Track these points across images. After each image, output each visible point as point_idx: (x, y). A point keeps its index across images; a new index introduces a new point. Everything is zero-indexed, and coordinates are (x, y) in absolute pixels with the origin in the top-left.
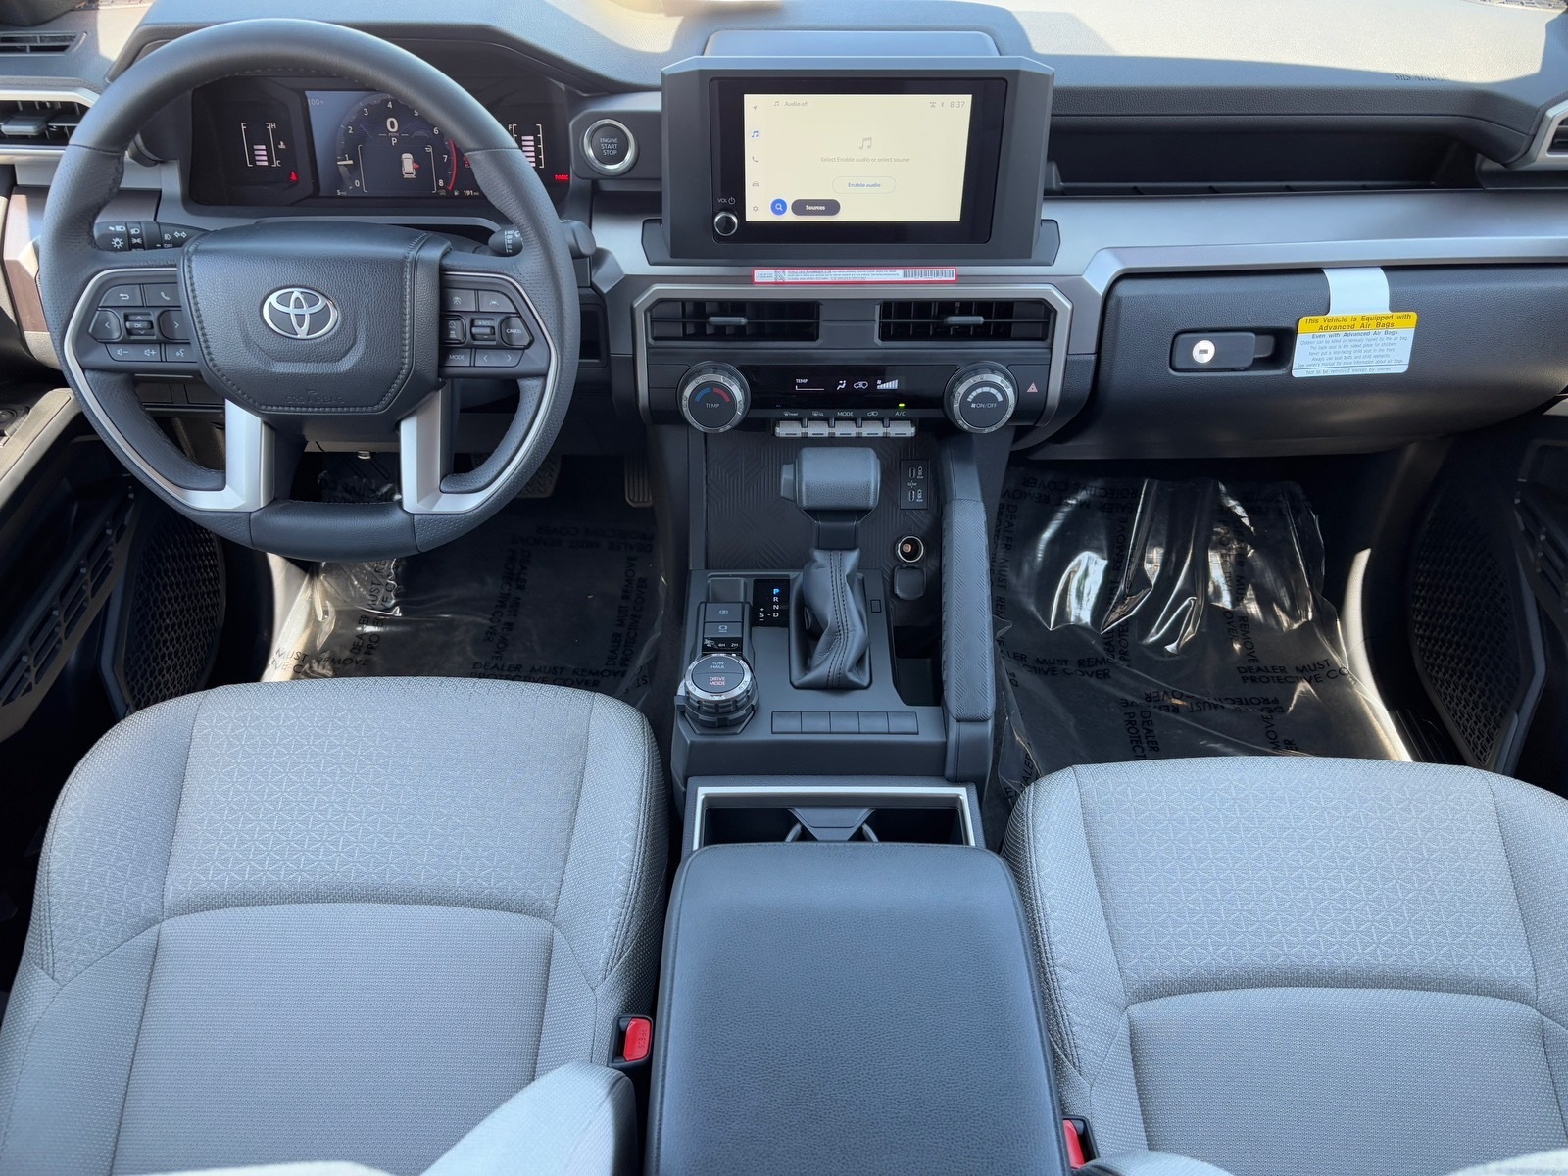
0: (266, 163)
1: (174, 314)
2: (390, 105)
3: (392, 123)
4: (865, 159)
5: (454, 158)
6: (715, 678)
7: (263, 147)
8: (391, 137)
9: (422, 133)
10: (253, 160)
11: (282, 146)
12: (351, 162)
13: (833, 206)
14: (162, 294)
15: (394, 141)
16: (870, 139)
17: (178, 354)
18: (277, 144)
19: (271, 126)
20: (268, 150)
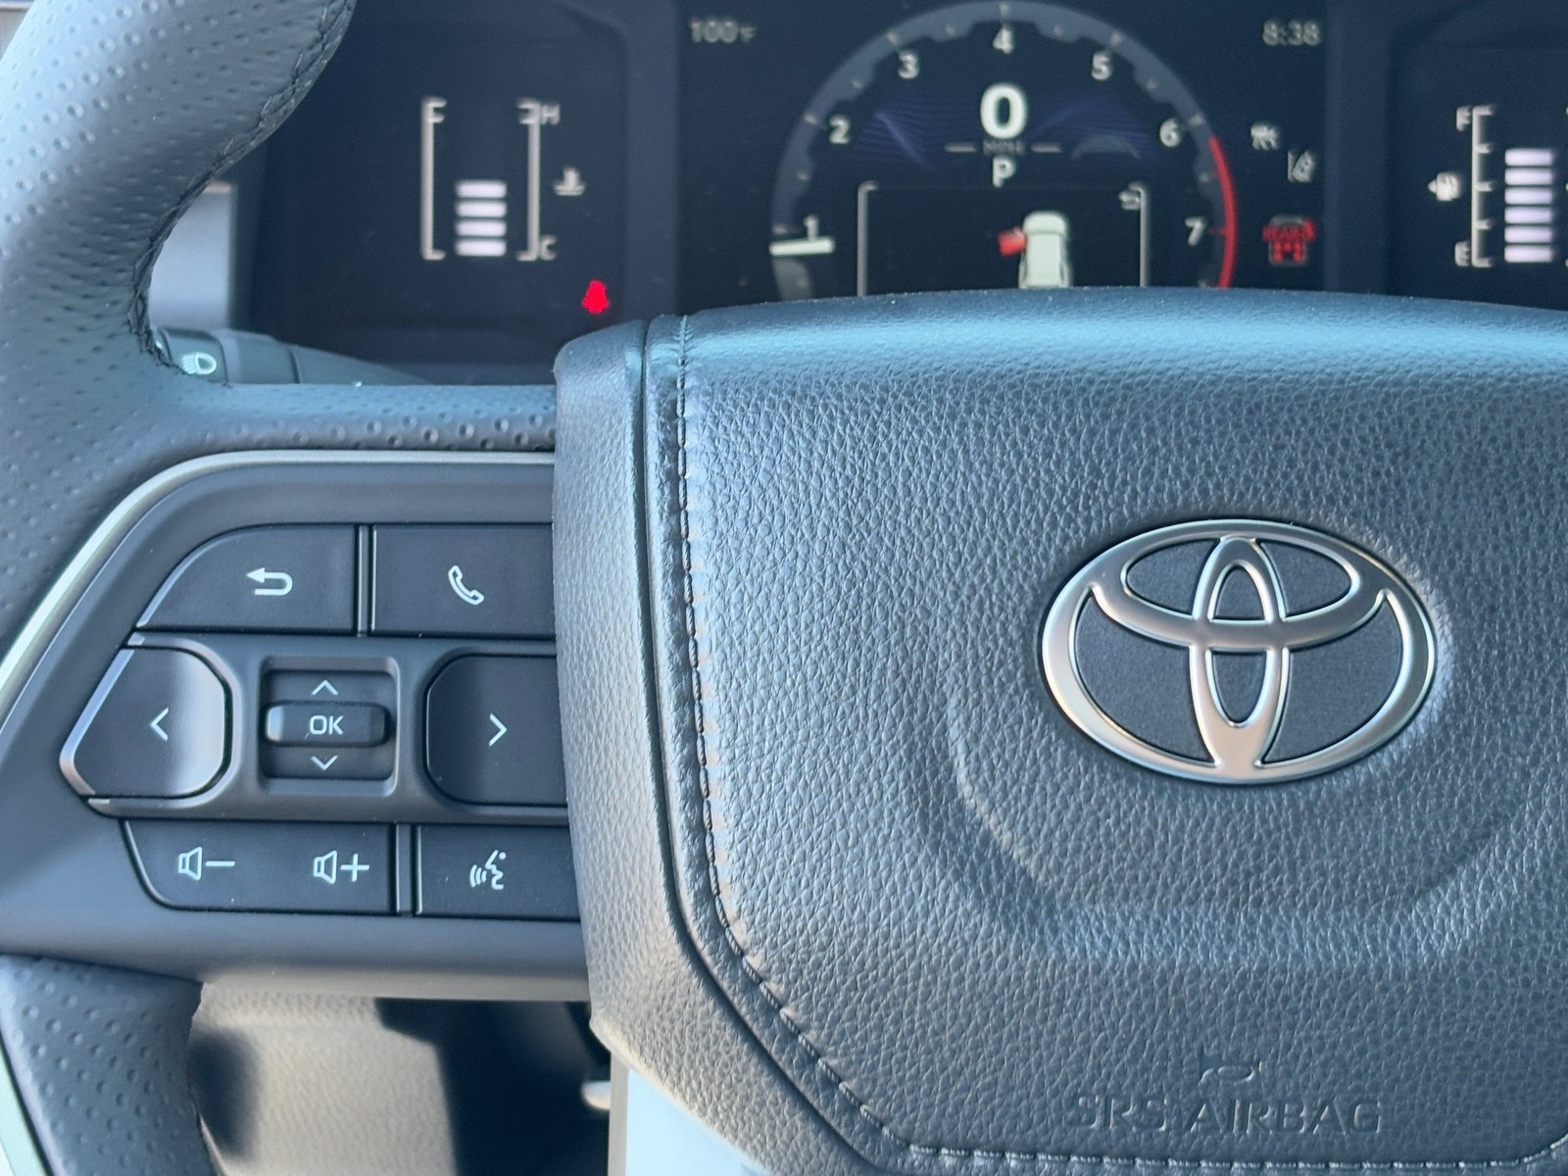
0: (496, 249)
1: (492, 679)
2: (1004, 42)
3: (1003, 104)
5: (1229, 231)
7: (497, 189)
8: (993, 155)
9: (1110, 142)
10: (447, 232)
11: (571, 184)
12: (825, 246)
14: (455, 577)
15: (1002, 170)
17: (476, 877)
18: (551, 175)
19: (538, 115)
20: (516, 202)
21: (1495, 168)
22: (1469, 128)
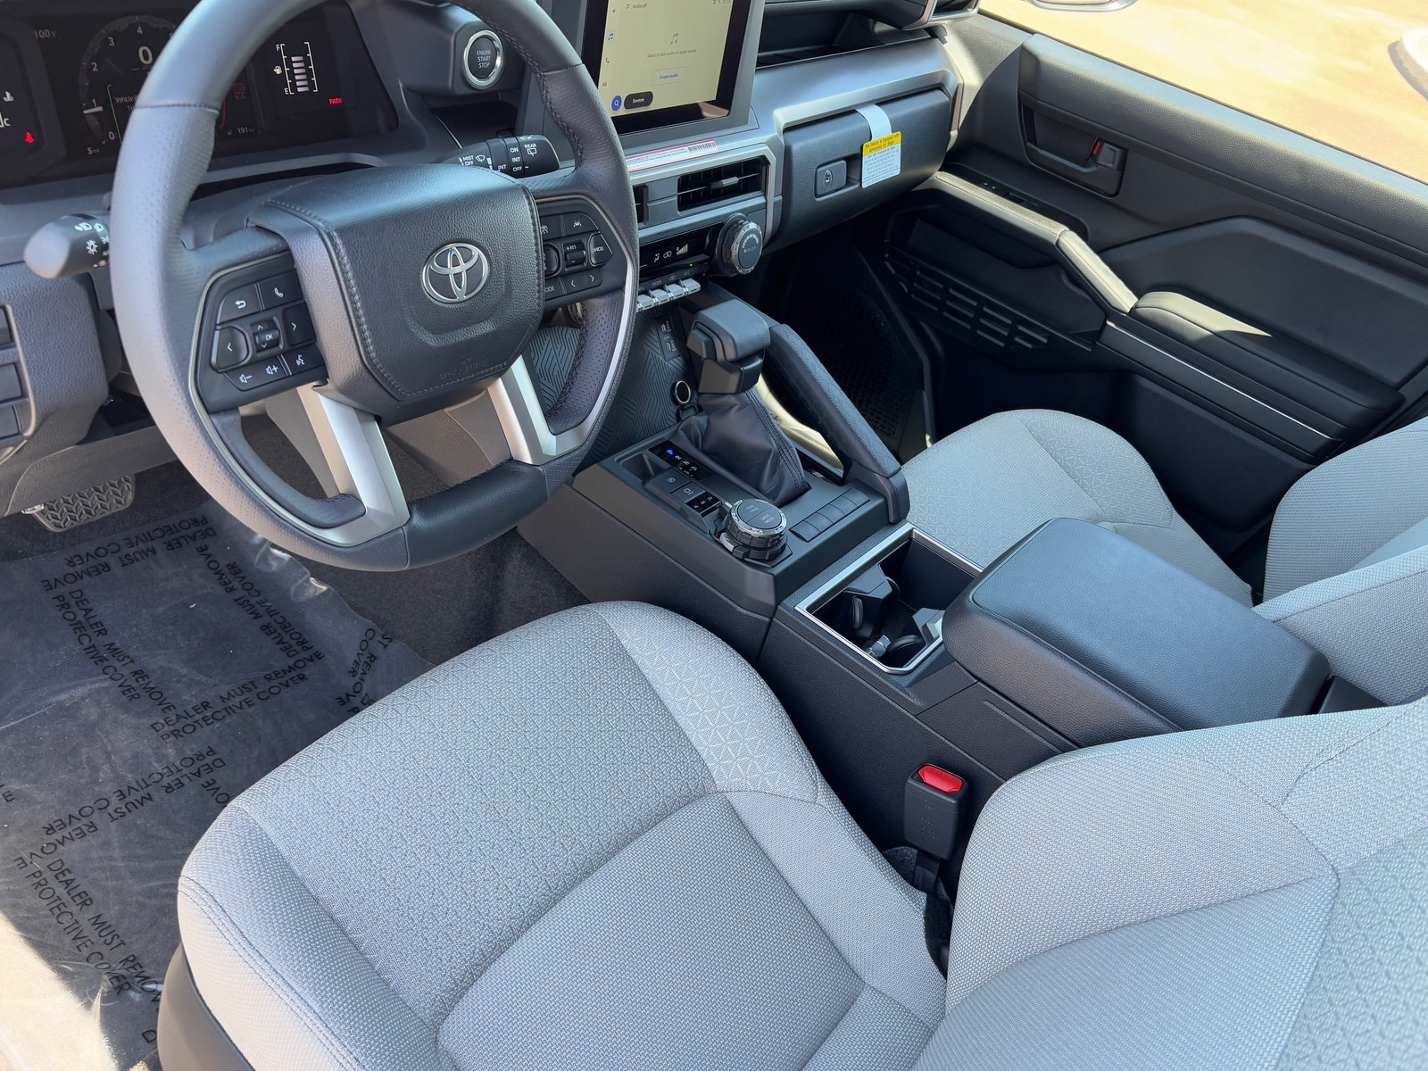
2: (140, 31)
3: (145, 53)
4: (672, 53)
6: (764, 518)
11: (8, 97)
12: (100, 109)
13: (648, 97)
14: (276, 290)
16: (677, 35)
17: (298, 363)
21: (290, 63)
22: (280, 50)
